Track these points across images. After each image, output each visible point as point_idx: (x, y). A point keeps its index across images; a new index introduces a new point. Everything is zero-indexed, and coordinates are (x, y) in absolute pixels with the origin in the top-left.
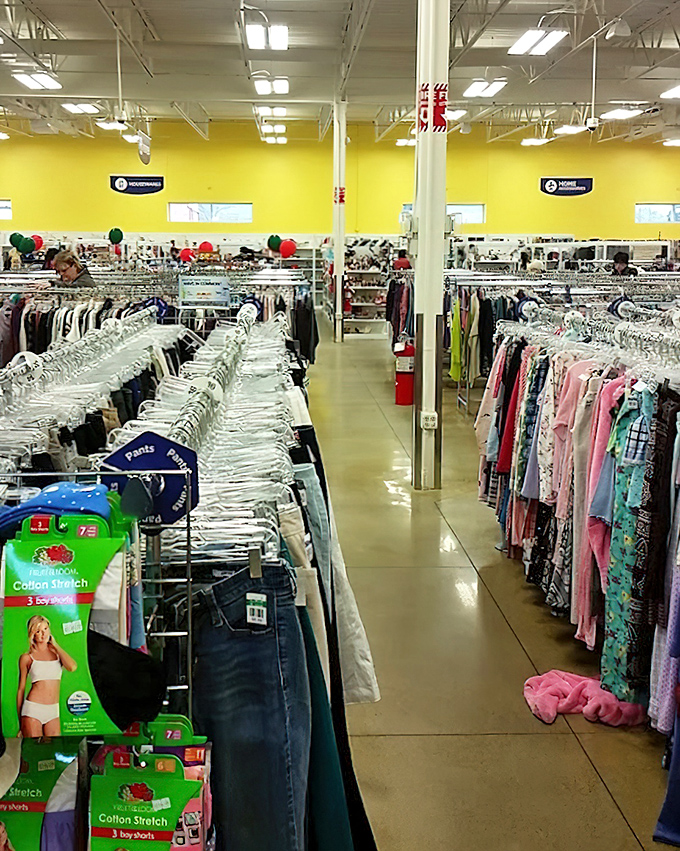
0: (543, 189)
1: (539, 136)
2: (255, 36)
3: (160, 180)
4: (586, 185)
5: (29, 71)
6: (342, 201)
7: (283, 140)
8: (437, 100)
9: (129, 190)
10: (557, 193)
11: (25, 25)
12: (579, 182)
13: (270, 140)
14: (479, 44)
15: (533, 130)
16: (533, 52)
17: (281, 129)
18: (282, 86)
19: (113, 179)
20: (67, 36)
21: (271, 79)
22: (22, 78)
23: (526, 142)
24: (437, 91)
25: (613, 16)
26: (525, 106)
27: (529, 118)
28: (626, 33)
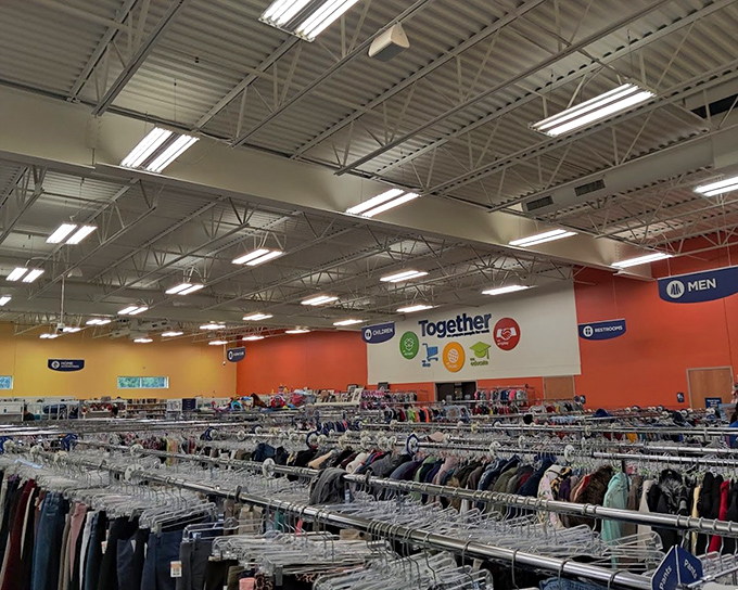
0: (50, 366)
4: (80, 364)
10: (60, 369)
12: (75, 362)
16: (24, 280)
25: (74, 265)
26: (38, 313)
27: (40, 321)
28: (79, 274)
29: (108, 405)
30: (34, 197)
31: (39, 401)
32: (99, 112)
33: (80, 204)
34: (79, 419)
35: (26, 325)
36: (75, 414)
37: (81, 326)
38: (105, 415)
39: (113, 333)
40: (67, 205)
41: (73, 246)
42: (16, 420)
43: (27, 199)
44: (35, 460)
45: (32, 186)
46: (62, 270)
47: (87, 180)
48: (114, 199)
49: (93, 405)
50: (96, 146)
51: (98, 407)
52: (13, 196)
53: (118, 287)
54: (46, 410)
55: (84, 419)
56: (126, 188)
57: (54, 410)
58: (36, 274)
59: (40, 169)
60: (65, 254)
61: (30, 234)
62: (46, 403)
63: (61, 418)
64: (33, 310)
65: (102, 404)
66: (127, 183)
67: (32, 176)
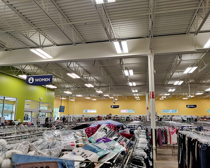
0: (187, 107)
1: (186, 97)
2: (130, 84)
3: (119, 106)
4: (195, 106)
5: (98, 90)
6: (148, 109)
7: (139, 99)
8: (152, 94)
9: (114, 108)
10: (190, 108)
11: (97, 84)
12: (194, 106)
13: (137, 99)
14: (168, 83)
15: (185, 96)
16: (178, 84)
17: (138, 97)
18: (137, 91)
19: (111, 106)
20: (104, 85)
21: (135, 90)
22: (97, 91)
23: (184, 99)
24: (152, 93)
25: (191, 78)
26: (182, 93)
27: (183, 94)
28: (193, 81)
29: (206, 118)
30: (180, 62)
31: (185, 116)
32: (196, 34)
33: (192, 61)
34: (198, 122)
35: (179, 96)
36: (196, 120)
37: (194, 95)
38: (205, 121)
39: (204, 97)
40: (188, 62)
41: (191, 74)
42: (180, 121)
43: (178, 63)
44: (194, 133)
45: (179, 59)
46: (188, 80)
47: (193, 54)
48: (201, 58)
49: (201, 118)
50: (196, 44)
51: (203, 118)
52: (174, 63)
53: (205, 83)
54: (188, 119)
55: (199, 122)
56: (205, 54)
57: (190, 119)
58: (181, 82)
59: (180, 54)
60: (188, 76)
61: (179, 72)
62: (187, 117)
63: (192, 121)
64: (181, 92)
65: (204, 118)
66: (205, 52)
67: (178, 57)
